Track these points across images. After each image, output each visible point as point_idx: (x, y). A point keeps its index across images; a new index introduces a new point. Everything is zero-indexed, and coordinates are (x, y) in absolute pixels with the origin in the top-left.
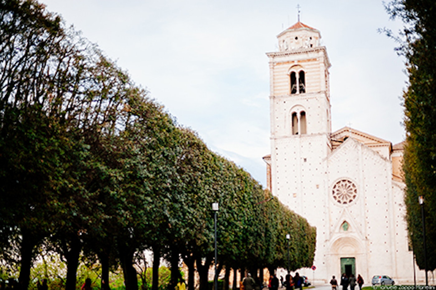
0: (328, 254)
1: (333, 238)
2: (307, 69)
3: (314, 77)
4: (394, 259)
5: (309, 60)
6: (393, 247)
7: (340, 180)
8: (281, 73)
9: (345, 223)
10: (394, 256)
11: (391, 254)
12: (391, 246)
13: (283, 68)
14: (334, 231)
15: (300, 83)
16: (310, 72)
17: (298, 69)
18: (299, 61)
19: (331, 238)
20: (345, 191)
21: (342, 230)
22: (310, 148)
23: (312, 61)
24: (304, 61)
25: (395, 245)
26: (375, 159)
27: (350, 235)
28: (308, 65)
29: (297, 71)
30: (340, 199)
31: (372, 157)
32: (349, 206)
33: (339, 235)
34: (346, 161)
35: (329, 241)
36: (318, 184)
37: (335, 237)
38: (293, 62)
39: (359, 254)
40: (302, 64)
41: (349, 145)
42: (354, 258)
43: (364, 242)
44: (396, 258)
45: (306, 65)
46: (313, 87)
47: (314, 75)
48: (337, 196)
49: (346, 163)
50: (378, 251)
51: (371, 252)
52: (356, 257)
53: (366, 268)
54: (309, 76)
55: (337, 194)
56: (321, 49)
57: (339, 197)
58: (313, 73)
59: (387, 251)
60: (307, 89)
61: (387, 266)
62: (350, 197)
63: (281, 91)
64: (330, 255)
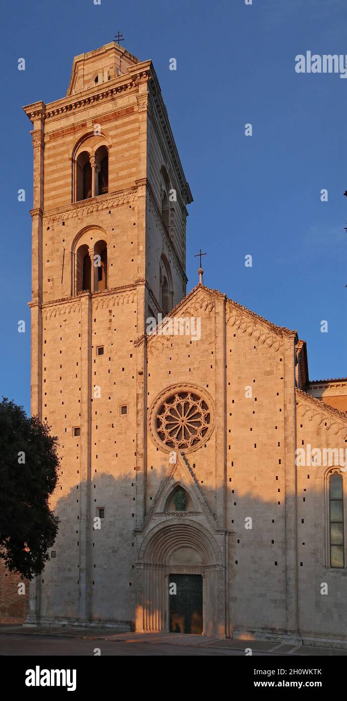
0: (139, 564)
1: (151, 526)
2: (113, 137)
3: (127, 154)
4: (292, 583)
5: (116, 115)
6: (291, 553)
7: (172, 392)
8: (58, 158)
9: (180, 493)
10: (291, 575)
11: (286, 569)
12: (285, 551)
14: (153, 509)
15: (98, 180)
16: (118, 144)
17: (94, 144)
18: (94, 122)
19: (145, 525)
20: (184, 418)
21: (172, 510)
22: (111, 321)
23: (124, 116)
24: (106, 119)
25: (296, 549)
26: (256, 334)
27: (189, 519)
28: (116, 127)
29: (90, 148)
30: (173, 439)
31: (249, 330)
32: (191, 452)
33: (164, 518)
34: (187, 346)
35: (141, 532)
36: (124, 403)
37: (155, 524)
38: (83, 125)
39: (209, 567)
40: (101, 128)
41: (198, 306)
42: (199, 577)
43: (220, 537)
44: (297, 580)
45: (111, 129)
46: (123, 178)
47: (126, 150)
48: (166, 432)
49: (187, 350)
50: (255, 562)
51: (237, 562)
52: (203, 575)
53: (223, 602)
54: (116, 153)
55: (167, 427)
56: (141, 75)
57: (171, 434)
58: (125, 146)
59: (276, 564)
60: (112, 186)
61: (275, 601)
62: (194, 432)
63: (57, 200)
64: (142, 567)
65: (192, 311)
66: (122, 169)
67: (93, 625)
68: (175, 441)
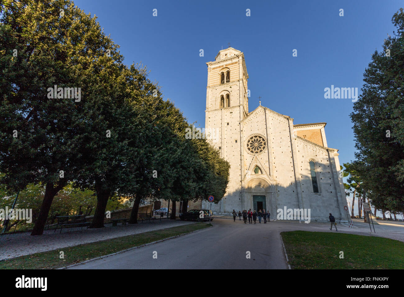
1: (247, 179)
4: (300, 198)
5: (232, 64)
6: (299, 188)
7: (252, 136)
9: (257, 167)
10: (300, 195)
13: (217, 70)
14: (247, 173)
15: (227, 79)
16: (233, 70)
17: (226, 70)
18: (226, 65)
19: (245, 178)
20: (257, 144)
21: (254, 173)
22: (231, 115)
23: (234, 64)
24: (229, 64)
25: (300, 186)
26: (279, 119)
27: (260, 177)
29: (225, 71)
31: (277, 118)
32: (260, 154)
33: (252, 176)
34: (257, 123)
35: (243, 181)
36: (236, 139)
38: (223, 66)
39: (268, 193)
40: (228, 66)
41: (260, 111)
42: (265, 196)
43: (272, 183)
44: (302, 198)
45: (231, 67)
46: (234, 78)
47: (235, 72)
48: (251, 148)
49: (257, 124)
50: (285, 191)
51: (279, 191)
52: (266, 196)
53: (275, 205)
54: (232, 72)
55: (251, 146)
56: (240, 55)
57: (252, 149)
58: (235, 71)
59: (293, 191)
60: (231, 80)
61: (295, 205)
62: (260, 148)
63: (214, 84)
64: (244, 193)
65: (258, 113)
66: (234, 76)
67: (226, 214)
68: (254, 151)
